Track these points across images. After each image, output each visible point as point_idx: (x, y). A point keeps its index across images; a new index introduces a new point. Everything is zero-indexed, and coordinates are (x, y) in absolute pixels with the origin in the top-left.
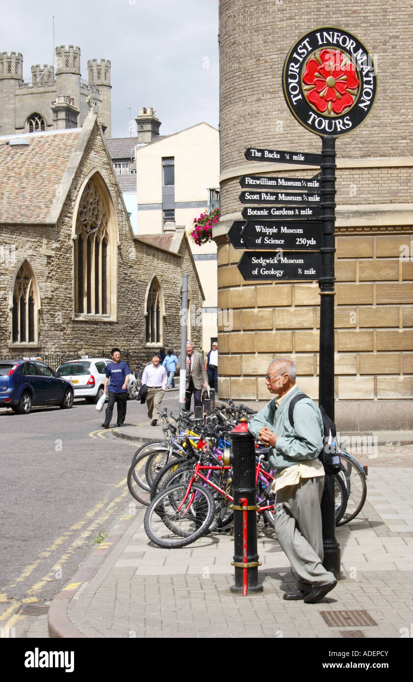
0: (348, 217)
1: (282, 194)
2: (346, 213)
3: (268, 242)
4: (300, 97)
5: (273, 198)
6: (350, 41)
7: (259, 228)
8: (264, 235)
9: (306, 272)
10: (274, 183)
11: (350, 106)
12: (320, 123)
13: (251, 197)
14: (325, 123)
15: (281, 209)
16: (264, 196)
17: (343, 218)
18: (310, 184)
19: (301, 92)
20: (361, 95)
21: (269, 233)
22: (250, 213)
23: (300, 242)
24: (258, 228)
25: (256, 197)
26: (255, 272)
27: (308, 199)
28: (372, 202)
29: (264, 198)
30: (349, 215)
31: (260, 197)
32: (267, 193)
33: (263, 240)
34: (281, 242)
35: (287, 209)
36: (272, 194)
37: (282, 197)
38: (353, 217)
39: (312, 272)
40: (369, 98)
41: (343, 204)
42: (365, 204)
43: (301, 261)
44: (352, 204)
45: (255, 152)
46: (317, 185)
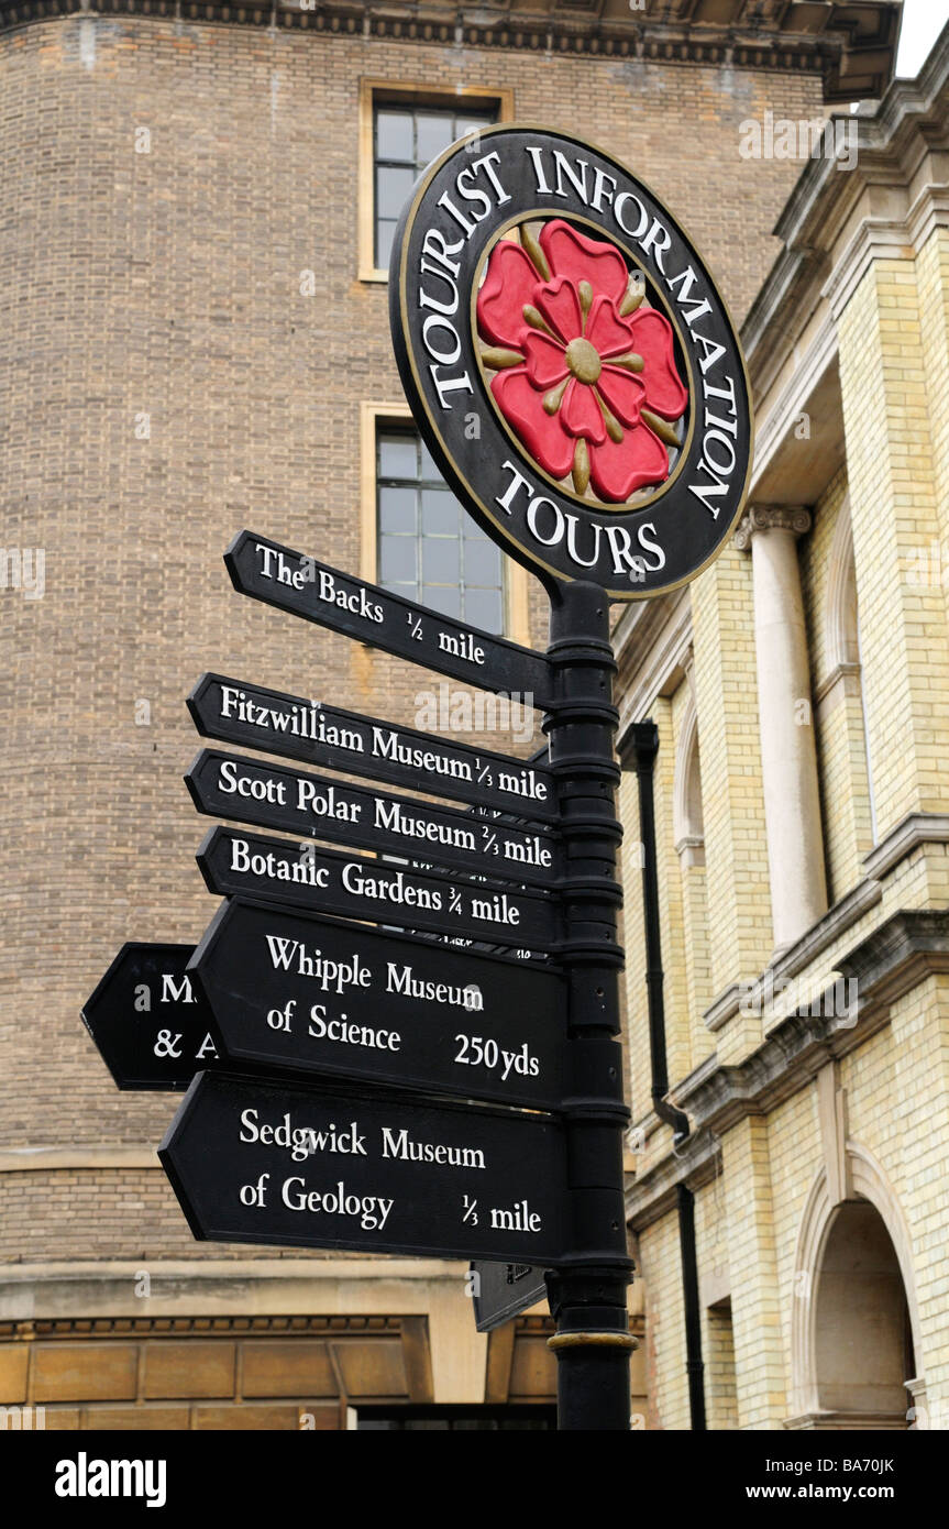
0: (177, 1293)
1: (389, 800)
2: (172, 1281)
3: (326, 1030)
4: (464, 382)
5: (350, 812)
6: (651, 222)
7: (283, 949)
8: (307, 990)
9: (499, 1218)
10: (350, 740)
11: (657, 483)
12: (547, 520)
13: (247, 787)
14: (565, 529)
15: (388, 873)
16: (306, 795)
17: (163, 1293)
18: (508, 783)
19: (469, 363)
20: (697, 453)
21: (333, 984)
22: (242, 862)
23: (472, 1054)
24: (279, 952)
25: (269, 790)
26: (255, 1195)
27: (503, 848)
28: (236, 1255)
29: (309, 803)
30: (178, 1286)
31: (292, 795)
32: (322, 784)
33: (302, 1018)
34: (384, 1040)
35: (413, 879)
36: (346, 793)
37: (390, 818)
38: (189, 1292)
39: (524, 1220)
40: (726, 471)
41: (165, 1258)
42: (219, 1259)
43: (472, 1158)
44: (186, 1259)
45: (274, 561)
46: (537, 791)
